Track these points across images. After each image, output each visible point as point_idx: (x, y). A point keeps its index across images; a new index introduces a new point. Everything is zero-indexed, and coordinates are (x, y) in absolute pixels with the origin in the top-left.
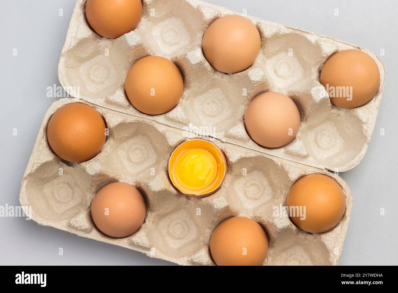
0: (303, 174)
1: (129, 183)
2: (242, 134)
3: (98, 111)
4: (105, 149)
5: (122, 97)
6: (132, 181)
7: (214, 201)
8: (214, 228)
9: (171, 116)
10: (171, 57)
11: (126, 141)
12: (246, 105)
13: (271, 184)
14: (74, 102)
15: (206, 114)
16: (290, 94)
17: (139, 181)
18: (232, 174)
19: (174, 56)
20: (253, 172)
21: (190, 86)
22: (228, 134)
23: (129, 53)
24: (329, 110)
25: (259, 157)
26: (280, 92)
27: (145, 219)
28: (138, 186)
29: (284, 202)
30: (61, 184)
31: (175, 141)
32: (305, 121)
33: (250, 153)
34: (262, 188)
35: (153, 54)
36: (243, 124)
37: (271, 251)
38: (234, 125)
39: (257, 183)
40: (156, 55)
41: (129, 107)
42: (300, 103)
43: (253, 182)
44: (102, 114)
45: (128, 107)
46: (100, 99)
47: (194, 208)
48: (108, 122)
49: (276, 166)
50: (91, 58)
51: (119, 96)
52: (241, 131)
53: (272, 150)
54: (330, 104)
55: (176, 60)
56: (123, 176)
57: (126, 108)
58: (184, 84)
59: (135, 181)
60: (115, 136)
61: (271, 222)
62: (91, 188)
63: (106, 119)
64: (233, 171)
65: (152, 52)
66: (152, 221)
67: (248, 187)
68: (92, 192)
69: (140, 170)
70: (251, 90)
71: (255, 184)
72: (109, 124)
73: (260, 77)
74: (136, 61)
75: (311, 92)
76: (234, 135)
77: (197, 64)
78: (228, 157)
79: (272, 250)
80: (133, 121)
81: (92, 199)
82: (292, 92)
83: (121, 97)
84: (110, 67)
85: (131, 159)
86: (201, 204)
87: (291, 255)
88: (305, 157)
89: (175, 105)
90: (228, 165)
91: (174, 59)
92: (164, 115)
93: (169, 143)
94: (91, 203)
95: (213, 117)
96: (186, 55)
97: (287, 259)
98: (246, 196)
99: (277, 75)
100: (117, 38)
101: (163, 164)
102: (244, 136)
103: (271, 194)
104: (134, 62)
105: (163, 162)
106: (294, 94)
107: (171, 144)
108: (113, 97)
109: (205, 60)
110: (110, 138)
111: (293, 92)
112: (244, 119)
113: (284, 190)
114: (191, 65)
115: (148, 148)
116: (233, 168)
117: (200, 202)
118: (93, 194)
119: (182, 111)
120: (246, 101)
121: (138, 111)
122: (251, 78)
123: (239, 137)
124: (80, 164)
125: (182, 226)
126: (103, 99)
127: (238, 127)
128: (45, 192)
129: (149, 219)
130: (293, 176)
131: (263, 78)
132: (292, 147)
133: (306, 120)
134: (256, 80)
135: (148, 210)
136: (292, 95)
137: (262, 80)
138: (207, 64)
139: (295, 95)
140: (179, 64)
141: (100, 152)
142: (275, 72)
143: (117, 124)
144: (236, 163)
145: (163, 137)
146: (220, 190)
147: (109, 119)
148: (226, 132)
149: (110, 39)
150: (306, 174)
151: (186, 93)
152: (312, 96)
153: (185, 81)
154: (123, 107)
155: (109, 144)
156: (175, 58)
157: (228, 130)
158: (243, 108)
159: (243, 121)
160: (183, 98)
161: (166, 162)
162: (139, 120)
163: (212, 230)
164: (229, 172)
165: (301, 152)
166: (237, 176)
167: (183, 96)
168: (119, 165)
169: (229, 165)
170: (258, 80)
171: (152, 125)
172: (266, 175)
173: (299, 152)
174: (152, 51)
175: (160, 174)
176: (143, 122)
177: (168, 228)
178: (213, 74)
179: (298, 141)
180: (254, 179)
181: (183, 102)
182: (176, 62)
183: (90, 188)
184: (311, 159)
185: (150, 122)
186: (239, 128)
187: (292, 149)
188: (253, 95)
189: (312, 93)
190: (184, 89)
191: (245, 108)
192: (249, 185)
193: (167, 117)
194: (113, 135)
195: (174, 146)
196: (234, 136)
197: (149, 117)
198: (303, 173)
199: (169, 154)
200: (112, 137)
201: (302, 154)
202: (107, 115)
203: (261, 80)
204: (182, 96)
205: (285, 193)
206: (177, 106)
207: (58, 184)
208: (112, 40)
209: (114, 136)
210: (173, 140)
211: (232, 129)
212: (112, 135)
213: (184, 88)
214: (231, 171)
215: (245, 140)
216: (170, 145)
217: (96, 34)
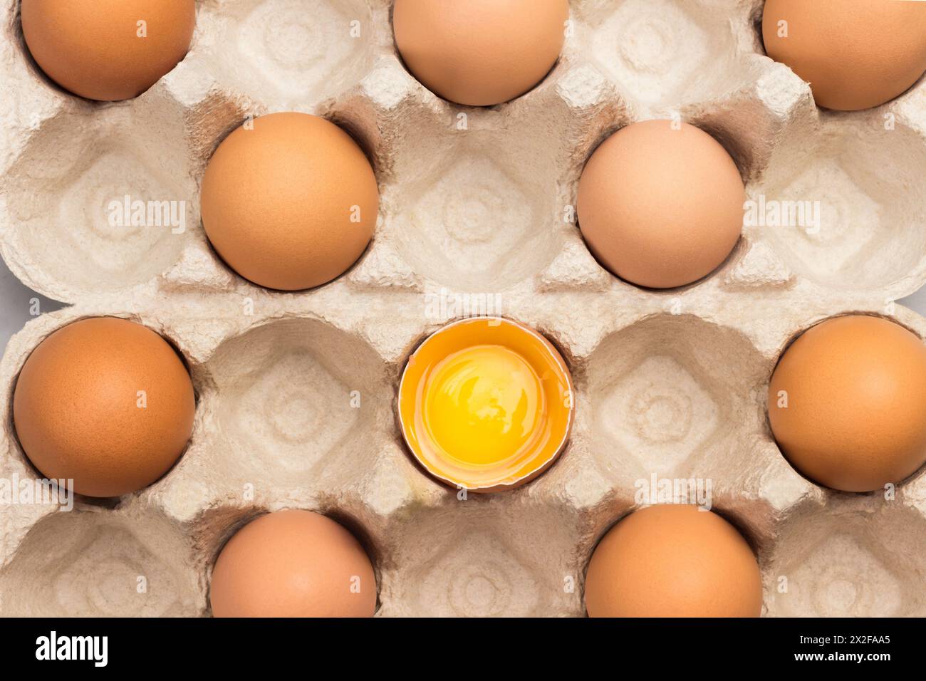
0: (796, 329)
1: (301, 506)
2: (586, 272)
3: (146, 326)
4: (201, 426)
5: (204, 264)
6: (307, 497)
7: (567, 488)
8: (584, 562)
9: (364, 279)
10: (314, 105)
11: (254, 383)
12: (573, 183)
13: (707, 384)
14: (69, 320)
15: (460, 240)
16: (690, 115)
17: (328, 492)
18: (588, 391)
19: (323, 98)
20: (643, 366)
21: (393, 173)
22: (544, 283)
23: (189, 129)
24: (816, 129)
25: (655, 318)
26: (659, 117)
27: (378, 595)
28: (329, 507)
29: (761, 425)
30: (101, 565)
31: (398, 345)
32: (755, 180)
33: (624, 316)
34: (684, 404)
35: (260, 112)
36: (581, 242)
37: (767, 576)
38: (555, 250)
39: (666, 394)
40: (271, 111)
41: (235, 284)
42: (727, 133)
43: (653, 393)
44: (162, 331)
45: (232, 288)
46: (142, 285)
47: (510, 520)
48: (187, 349)
49: (709, 328)
50: (82, 171)
51: (196, 263)
52: (582, 265)
53: (685, 293)
54: (815, 113)
55: (333, 109)
56: (277, 491)
57: (228, 291)
58: (374, 172)
59: (315, 495)
60: (219, 381)
61: (751, 498)
62: (195, 555)
63: (179, 342)
64: (588, 381)
65: (256, 107)
66: (399, 594)
67: (642, 411)
68: (202, 565)
69: (319, 456)
70: (578, 135)
71: (660, 398)
72: (191, 354)
73: (597, 93)
74: (217, 146)
75: (756, 94)
76: (565, 281)
77: (399, 106)
78: (565, 345)
79: (768, 574)
80: (259, 325)
81: (207, 584)
82: (695, 106)
83: (202, 265)
84: (145, 181)
85: (283, 432)
86: (528, 504)
87: (824, 570)
88: (786, 285)
89: (368, 240)
90: (572, 369)
91: (327, 107)
92: (342, 279)
93: (383, 357)
94: (207, 596)
95: (483, 241)
96: (360, 87)
97: (815, 584)
98: (646, 438)
99: (634, 68)
100: (143, 95)
101: (383, 420)
102: (594, 277)
103: (713, 411)
104: (212, 149)
105: (379, 414)
106: (703, 111)
107: (389, 359)
108: (181, 269)
109: (421, 85)
110: (206, 394)
111: (700, 108)
112: (577, 224)
113: (750, 390)
114: (384, 112)
115: (323, 386)
116: (587, 374)
117: (523, 500)
118: (206, 568)
119: (392, 254)
120: (569, 170)
121: (263, 290)
122: (570, 102)
123: (579, 283)
124: (141, 496)
125: (488, 580)
126: (151, 283)
127: (569, 255)
128: (62, 602)
129: (388, 591)
130: (771, 346)
131: (605, 92)
132: (742, 266)
133: (758, 175)
134: (588, 103)
135: (379, 568)
136: (698, 117)
137: (605, 98)
138: (427, 97)
139: (708, 115)
140: (343, 118)
141: (190, 441)
142: (626, 61)
143: (214, 346)
144: (592, 356)
145: (358, 345)
146: (571, 450)
147: (186, 341)
148: (539, 277)
149: (121, 101)
150: (804, 328)
151: (389, 196)
152: (762, 105)
153: (375, 163)
154: (218, 291)
155: (206, 409)
156: (330, 103)
157: (542, 273)
158: (564, 192)
159: (576, 232)
160: (384, 215)
161: (388, 413)
162: (276, 315)
163: (581, 570)
164: (579, 388)
165: (773, 273)
166: (602, 390)
167: (383, 208)
168: (253, 463)
169: (575, 368)
170: (594, 103)
171: (316, 318)
172: (683, 361)
173: (766, 276)
174: (254, 103)
175: (384, 457)
176: (288, 318)
177: (448, 598)
178: (450, 119)
179: (754, 245)
180: (652, 385)
181: (386, 225)
182: (334, 115)
183: (192, 557)
184: (803, 286)
185: (308, 313)
186: (573, 255)
187: (745, 274)
188: (586, 148)
189: (762, 94)
190: (380, 187)
191: (569, 190)
192: (642, 404)
193: (353, 283)
194: (212, 379)
195: (400, 362)
196: (564, 285)
197: (302, 298)
198: (795, 326)
199: (390, 387)
200: (210, 387)
201: (776, 278)
202: (178, 331)
203: (601, 100)
204: (380, 209)
205: (756, 400)
206: (375, 245)
207: (93, 568)
208: (129, 102)
209: (215, 383)
210: (391, 346)
211: (552, 266)
212: (210, 381)
213: (378, 184)
214: (585, 382)
215: (599, 285)
216: (388, 363)
217: (77, 99)
